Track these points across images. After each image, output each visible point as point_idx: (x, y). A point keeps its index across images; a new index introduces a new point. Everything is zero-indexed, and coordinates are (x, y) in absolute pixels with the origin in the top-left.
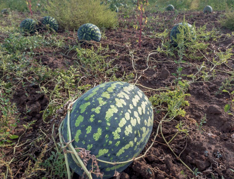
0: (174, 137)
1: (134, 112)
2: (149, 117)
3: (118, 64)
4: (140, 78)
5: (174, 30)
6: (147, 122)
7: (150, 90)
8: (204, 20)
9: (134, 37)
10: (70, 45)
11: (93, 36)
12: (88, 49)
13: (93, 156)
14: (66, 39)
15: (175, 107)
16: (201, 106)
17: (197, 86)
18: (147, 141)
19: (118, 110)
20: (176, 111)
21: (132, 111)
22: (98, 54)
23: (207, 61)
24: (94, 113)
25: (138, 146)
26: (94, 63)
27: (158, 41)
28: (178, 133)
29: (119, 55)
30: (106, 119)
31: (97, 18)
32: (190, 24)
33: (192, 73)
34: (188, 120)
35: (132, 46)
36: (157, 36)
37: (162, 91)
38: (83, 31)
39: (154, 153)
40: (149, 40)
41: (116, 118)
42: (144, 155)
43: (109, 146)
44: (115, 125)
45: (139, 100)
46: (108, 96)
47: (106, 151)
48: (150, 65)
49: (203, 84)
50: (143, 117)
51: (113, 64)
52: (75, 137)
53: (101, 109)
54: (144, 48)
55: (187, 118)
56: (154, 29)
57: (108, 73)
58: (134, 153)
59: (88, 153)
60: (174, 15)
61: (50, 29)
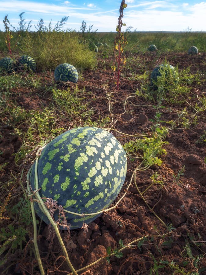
0: (148, 188)
1: (106, 161)
2: (122, 167)
3: (94, 107)
4: (117, 123)
5: (155, 72)
6: (120, 172)
7: (126, 136)
8: (189, 62)
9: (113, 79)
10: (46, 86)
11: (69, 76)
12: (64, 90)
13: (60, 207)
14: (43, 79)
15: (152, 155)
16: (179, 155)
17: (177, 134)
18: (118, 192)
19: (88, 159)
20: (152, 160)
21: (104, 160)
22: (75, 96)
23: (188, 106)
24: (62, 161)
25: (108, 197)
26: (69, 105)
27: (137, 84)
28: (153, 184)
29: (96, 97)
30: (75, 168)
31: (75, 57)
32: (173, 65)
33: (172, 119)
34: (165, 169)
35: (109, 88)
36: (137, 78)
37: (138, 138)
38: (60, 71)
39: (126, 204)
40: (128, 82)
41: (86, 168)
42: (115, 207)
43: (78, 197)
44: (84, 175)
45: (112, 148)
46: (78, 143)
47: (74, 202)
48: (127, 109)
49: (183, 131)
50: (115, 166)
51: (89, 107)
52: (42, 186)
53: (70, 157)
54: (123, 91)
55: (163, 168)
56: (134, 70)
57: (84, 116)
58: (104, 204)
59: (55, 203)
60: (156, 56)
61: (27, 69)
